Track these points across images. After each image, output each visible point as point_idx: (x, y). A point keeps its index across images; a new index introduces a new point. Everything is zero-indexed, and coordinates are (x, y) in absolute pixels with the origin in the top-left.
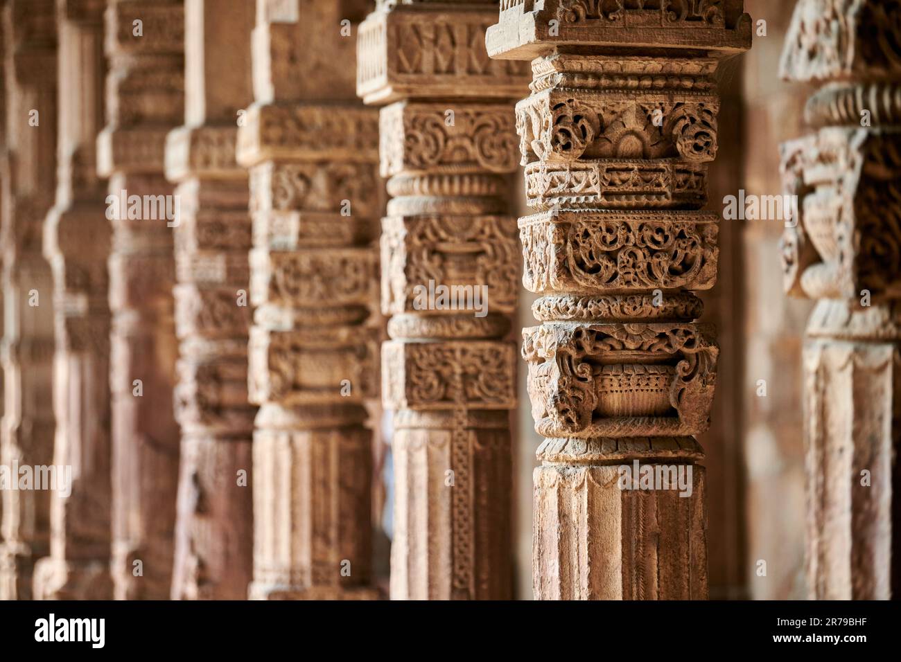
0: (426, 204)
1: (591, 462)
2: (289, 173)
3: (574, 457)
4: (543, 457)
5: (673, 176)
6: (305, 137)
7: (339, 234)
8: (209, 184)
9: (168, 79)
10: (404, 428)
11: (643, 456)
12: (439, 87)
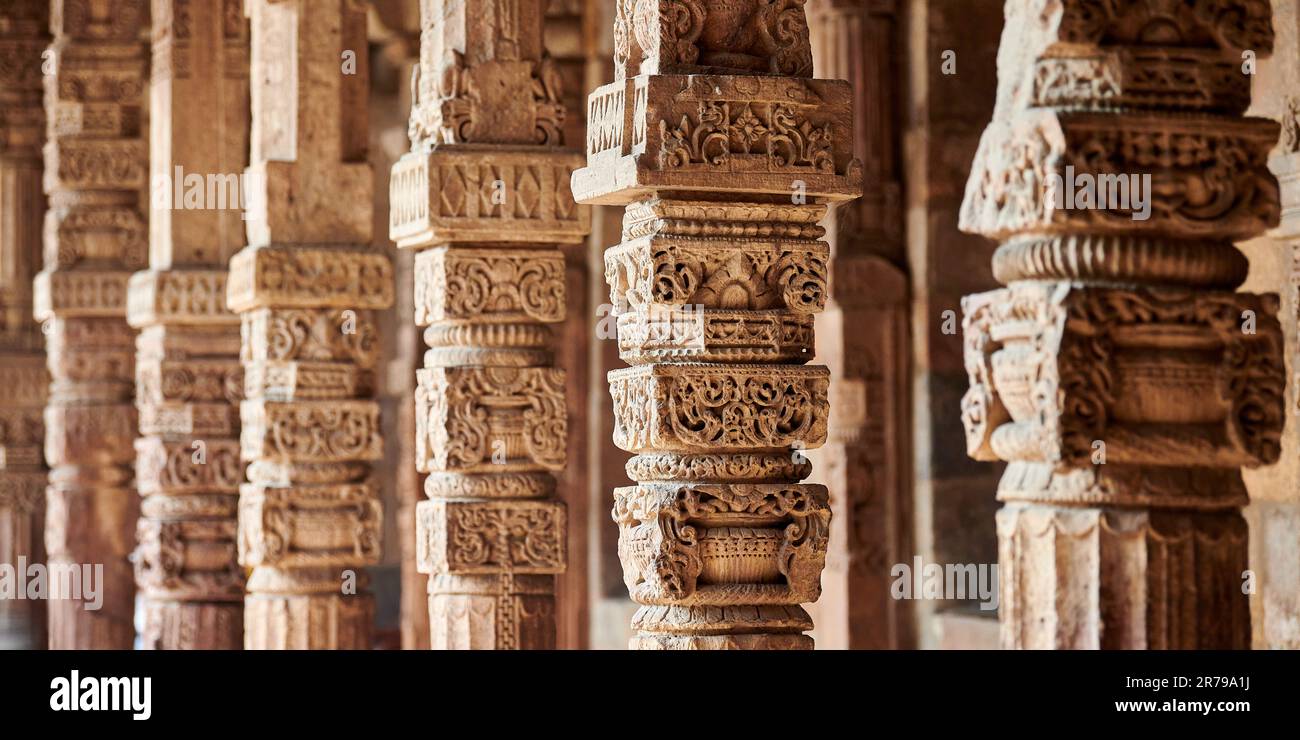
0: (469, 354)
1: (695, 632)
2: (287, 321)
3: (677, 627)
4: (641, 626)
5: (781, 329)
6: (304, 282)
7: (343, 387)
8: (176, 330)
9: (114, 217)
10: (444, 593)
11: (751, 625)
12: (484, 231)
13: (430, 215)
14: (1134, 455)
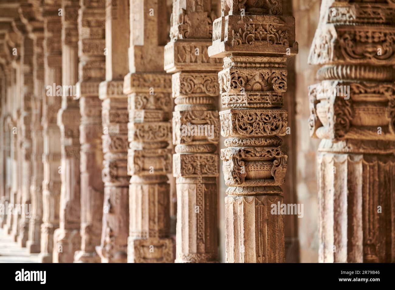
0: (188, 107)
1: (245, 195)
2: (141, 97)
3: (239, 193)
4: (228, 193)
5: (272, 97)
6: (146, 84)
7: (158, 118)
8: (113, 100)
9: (100, 65)
10: (180, 183)
11: (262, 193)
12: (192, 67)
13: (174, 62)
14: (358, 137)
